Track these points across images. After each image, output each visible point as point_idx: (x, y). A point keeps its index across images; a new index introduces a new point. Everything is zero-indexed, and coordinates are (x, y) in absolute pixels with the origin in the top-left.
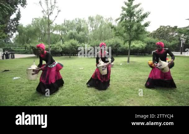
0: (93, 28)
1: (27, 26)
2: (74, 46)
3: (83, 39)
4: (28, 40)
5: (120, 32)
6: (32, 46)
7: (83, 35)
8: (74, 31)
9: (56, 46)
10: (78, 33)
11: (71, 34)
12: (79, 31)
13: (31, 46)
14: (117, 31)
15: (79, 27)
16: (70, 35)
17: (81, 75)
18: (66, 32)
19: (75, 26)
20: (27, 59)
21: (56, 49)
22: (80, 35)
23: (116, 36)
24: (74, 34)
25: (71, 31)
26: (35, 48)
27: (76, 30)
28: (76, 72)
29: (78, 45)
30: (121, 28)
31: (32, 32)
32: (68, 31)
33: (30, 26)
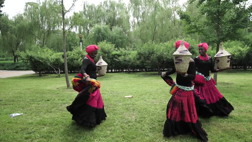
0: (140, 19)
1: (15, 17)
2: (107, 55)
3: (120, 40)
4: (18, 44)
5: (198, 26)
6: (30, 55)
7: (120, 33)
8: (103, 25)
9: (72, 55)
10: (111, 29)
11: (99, 31)
12: (112, 25)
13: (28, 56)
14: (193, 24)
15: (111, 17)
16: (95, 33)
17: (131, 108)
18: (88, 28)
19: (104, 15)
20: (22, 80)
21: (72, 60)
22: (115, 33)
23: (189, 33)
24: (103, 31)
25: (97, 26)
26: (35, 59)
27: (107, 24)
28: (120, 104)
29: (114, 52)
30: (199, 17)
31: (26, 30)
32: (91, 26)
33: (22, 18)
